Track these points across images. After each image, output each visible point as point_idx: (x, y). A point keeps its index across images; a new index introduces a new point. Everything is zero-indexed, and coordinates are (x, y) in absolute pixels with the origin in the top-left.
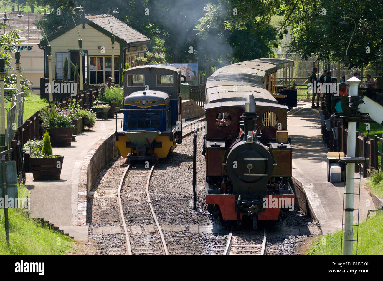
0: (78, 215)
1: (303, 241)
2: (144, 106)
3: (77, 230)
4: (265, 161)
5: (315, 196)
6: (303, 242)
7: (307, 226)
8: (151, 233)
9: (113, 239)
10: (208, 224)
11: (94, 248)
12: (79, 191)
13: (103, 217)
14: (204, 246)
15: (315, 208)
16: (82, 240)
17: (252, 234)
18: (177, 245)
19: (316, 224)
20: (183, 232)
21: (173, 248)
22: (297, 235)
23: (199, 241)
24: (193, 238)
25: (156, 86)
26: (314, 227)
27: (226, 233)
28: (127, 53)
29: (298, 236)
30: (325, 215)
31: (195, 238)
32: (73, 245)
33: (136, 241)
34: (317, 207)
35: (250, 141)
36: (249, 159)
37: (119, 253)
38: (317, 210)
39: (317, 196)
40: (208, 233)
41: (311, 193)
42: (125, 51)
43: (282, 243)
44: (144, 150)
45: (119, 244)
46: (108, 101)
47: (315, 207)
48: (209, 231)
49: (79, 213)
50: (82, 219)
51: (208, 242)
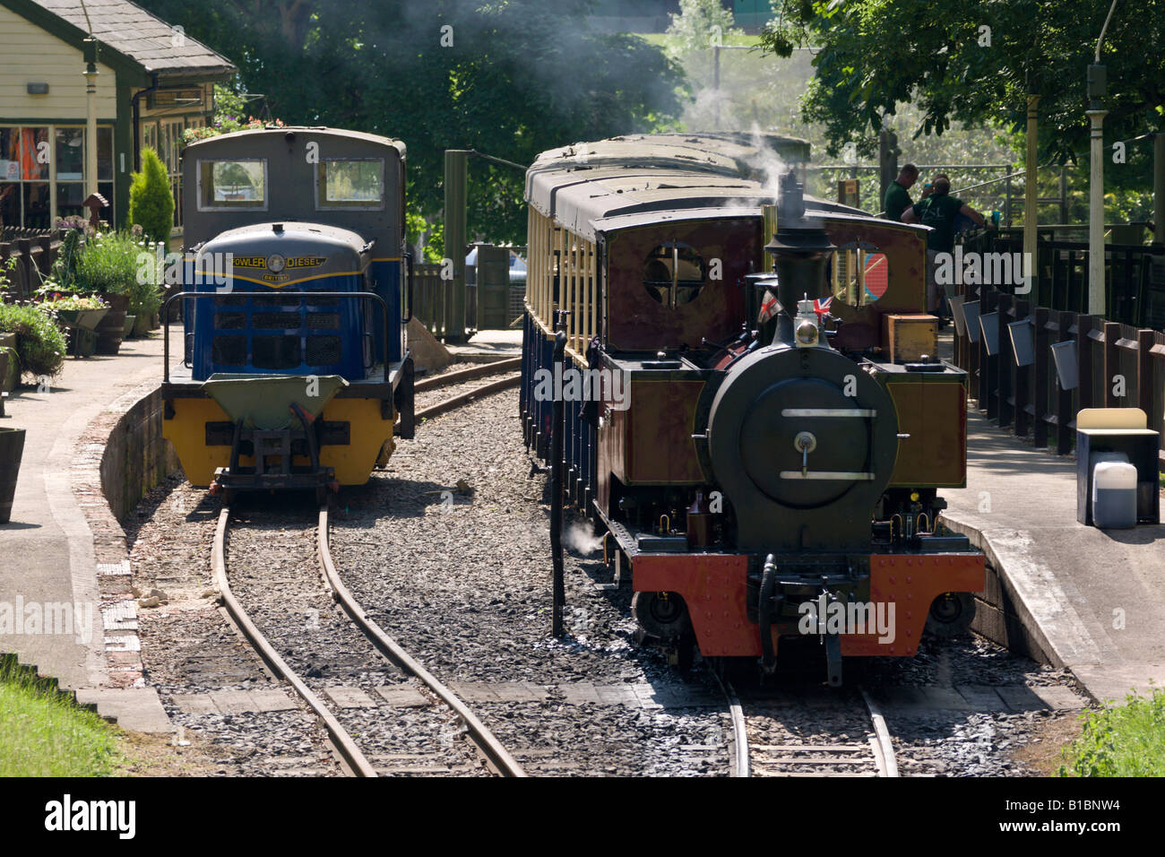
0: (109, 649)
1: (1030, 733)
2: (275, 280)
3: (115, 701)
4: (867, 420)
5: (1039, 576)
6: (1029, 736)
7: (1025, 686)
8: (414, 707)
9: (269, 727)
10: (627, 680)
11: (204, 757)
12: (98, 561)
13: (190, 667)
14: (638, 748)
15: (1048, 622)
16: (150, 731)
17: (820, 710)
18: (532, 745)
19: (1060, 679)
20: (545, 702)
21: (522, 754)
22: (999, 712)
23: (618, 733)
24: (591, 721)
25: (314, 206)
26: (1056, 687)
27: (713, 707)
28: (143, 113)
29: (1003, 716)
30: (1089, 645)
31: (596, 721)
32: (119, 745)
33: (364, 735)
34: (1055, 617)
35: (806, 338)
36: (801, 413)
37: (311, 773)
38: (1055, 628)
39: (1048, 575)
40: (641, 708)
41: (1024, 566)
42: (138, 103)
43: (945, 738)
44: (285, 448)
45: (298, 744)
46: (94, 285)
47: (1045, 619)
48: (645, 701)
49: (108, 640)
50: (126, 664)
51: (653, 735)
